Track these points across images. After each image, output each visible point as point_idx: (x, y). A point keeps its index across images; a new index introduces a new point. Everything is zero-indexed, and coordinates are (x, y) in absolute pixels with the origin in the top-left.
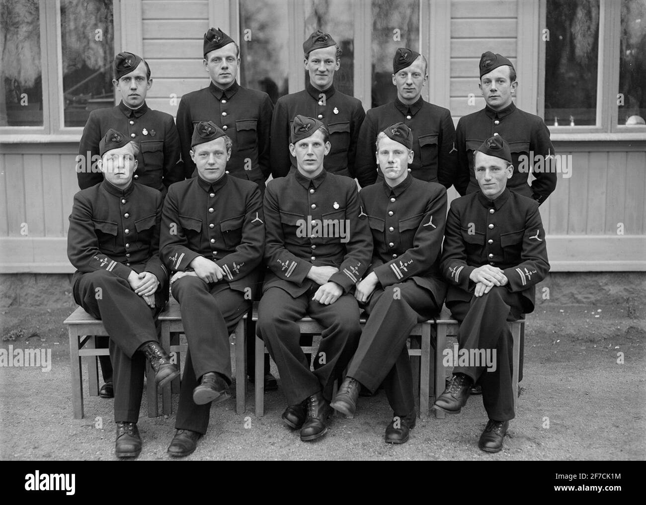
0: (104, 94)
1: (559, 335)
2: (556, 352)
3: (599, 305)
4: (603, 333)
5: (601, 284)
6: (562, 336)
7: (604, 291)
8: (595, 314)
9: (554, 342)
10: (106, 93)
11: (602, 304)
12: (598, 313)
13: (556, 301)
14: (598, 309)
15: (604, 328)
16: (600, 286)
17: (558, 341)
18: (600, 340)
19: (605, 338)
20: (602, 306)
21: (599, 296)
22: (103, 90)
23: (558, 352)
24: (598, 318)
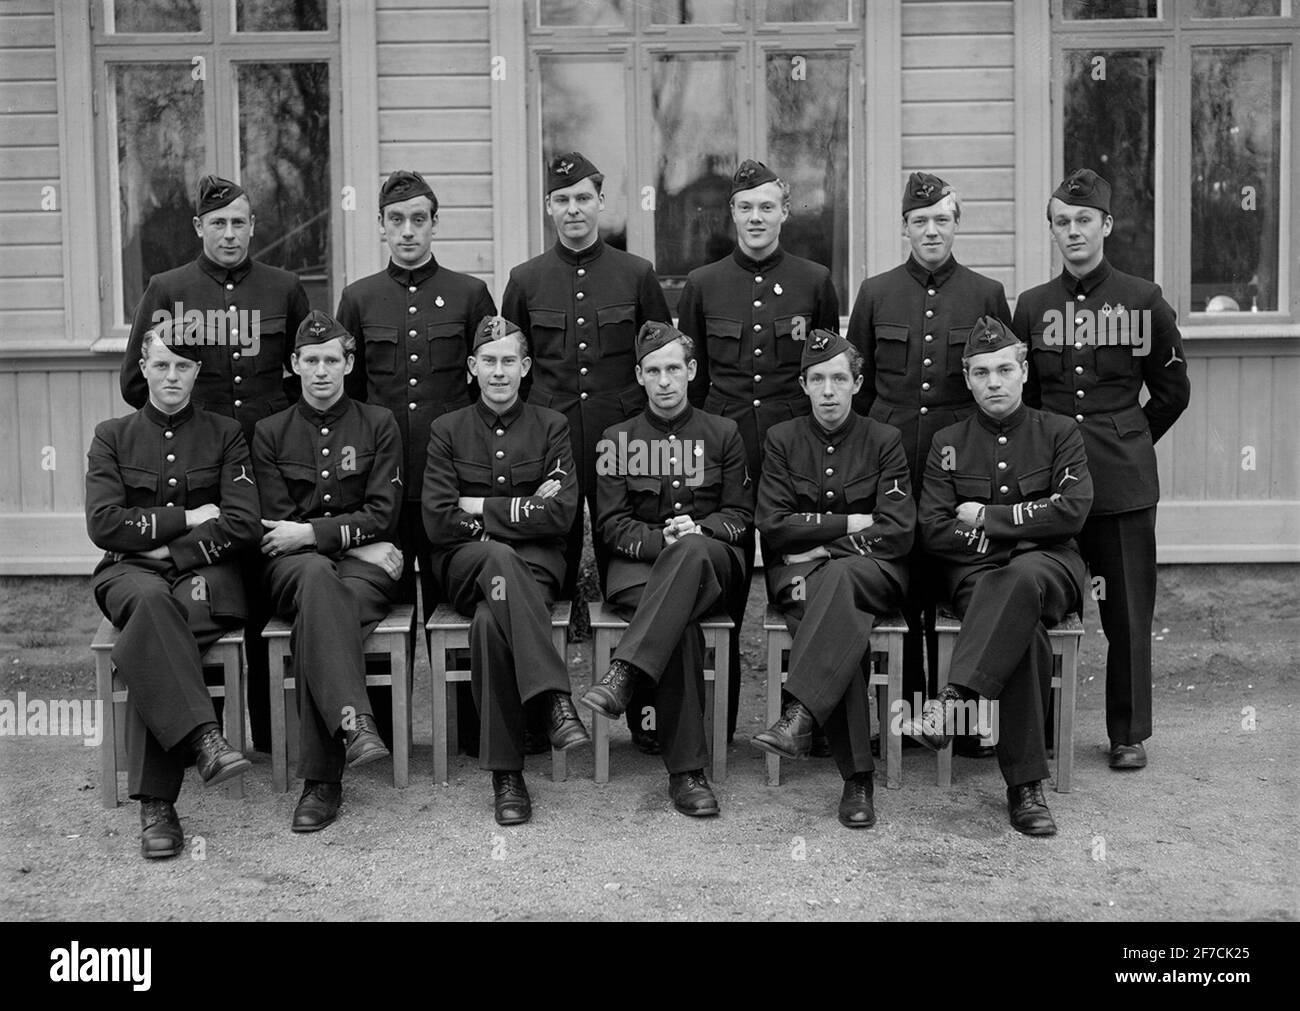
0: (306, 268)
1: (1092, 668)
2: (1085, 695)
3: (1165, 621)
4: (1167, 665)
5: (1168, 585)
6: (1097, 670)
7: (1173, 598)
8: (1157, 635)
9: (1084, 681)
10: (309, 265)
11: (1171, 620)
12: (1163, 635)
13: (1092, 616)
14: (1164, 628)
15: (1171, 656)
16: (1166, 589)
17: (1091, 679)
18: (1163, 677)
19: (1171, 674)
20: (1170, 623)
21: (1165, 606)
22: (305, 261)
23: (1089, 695)
24: (1160, 641)
